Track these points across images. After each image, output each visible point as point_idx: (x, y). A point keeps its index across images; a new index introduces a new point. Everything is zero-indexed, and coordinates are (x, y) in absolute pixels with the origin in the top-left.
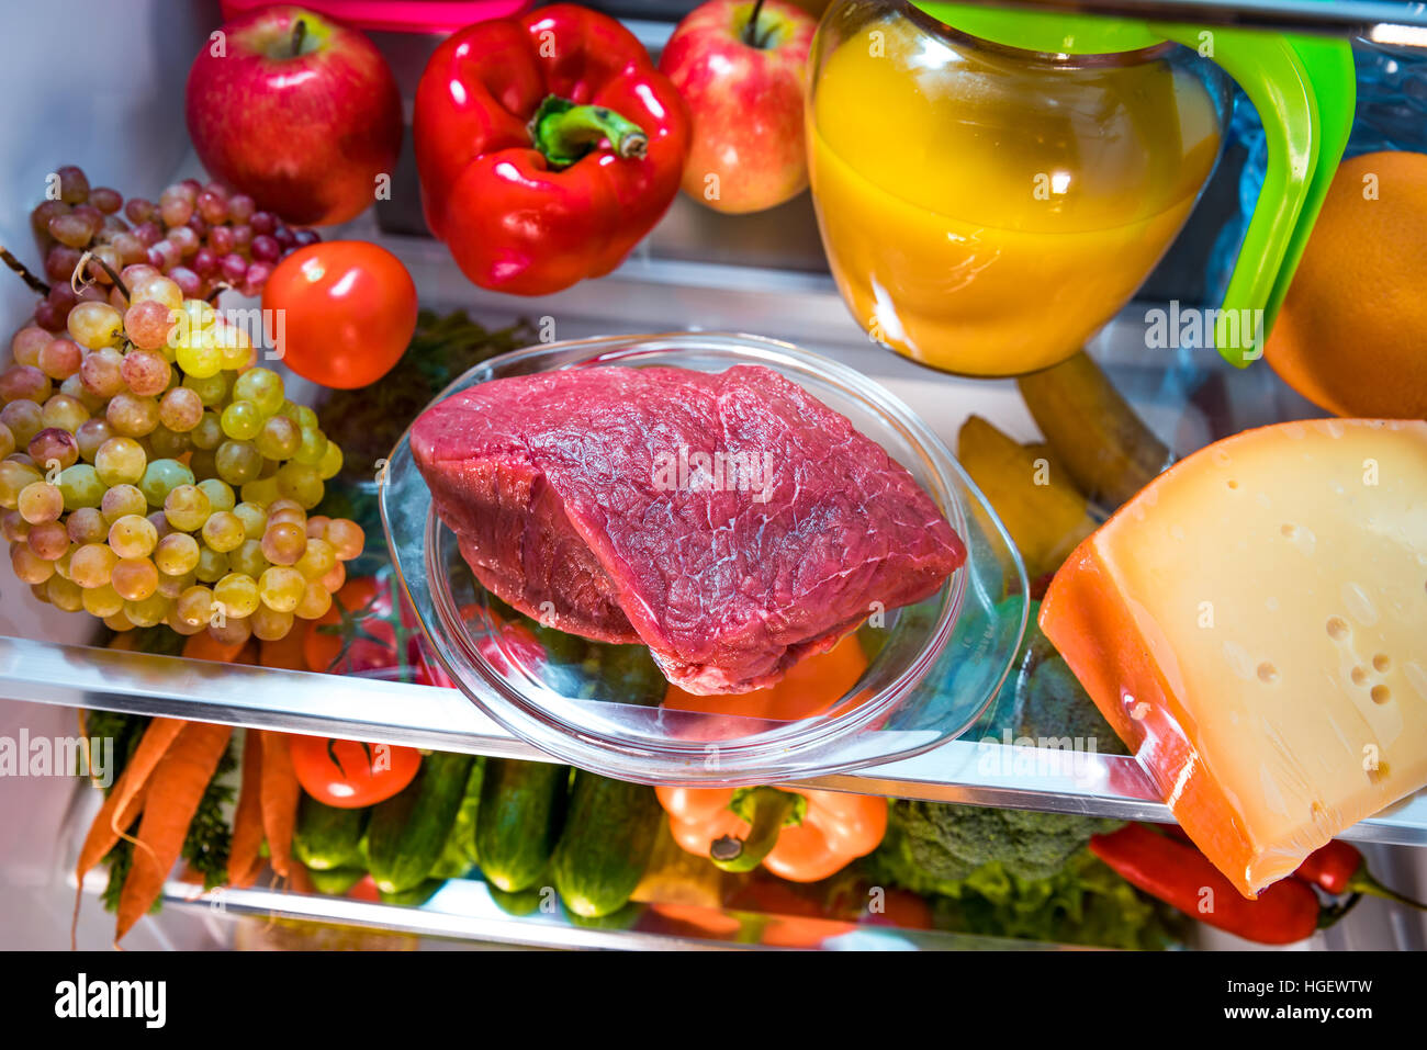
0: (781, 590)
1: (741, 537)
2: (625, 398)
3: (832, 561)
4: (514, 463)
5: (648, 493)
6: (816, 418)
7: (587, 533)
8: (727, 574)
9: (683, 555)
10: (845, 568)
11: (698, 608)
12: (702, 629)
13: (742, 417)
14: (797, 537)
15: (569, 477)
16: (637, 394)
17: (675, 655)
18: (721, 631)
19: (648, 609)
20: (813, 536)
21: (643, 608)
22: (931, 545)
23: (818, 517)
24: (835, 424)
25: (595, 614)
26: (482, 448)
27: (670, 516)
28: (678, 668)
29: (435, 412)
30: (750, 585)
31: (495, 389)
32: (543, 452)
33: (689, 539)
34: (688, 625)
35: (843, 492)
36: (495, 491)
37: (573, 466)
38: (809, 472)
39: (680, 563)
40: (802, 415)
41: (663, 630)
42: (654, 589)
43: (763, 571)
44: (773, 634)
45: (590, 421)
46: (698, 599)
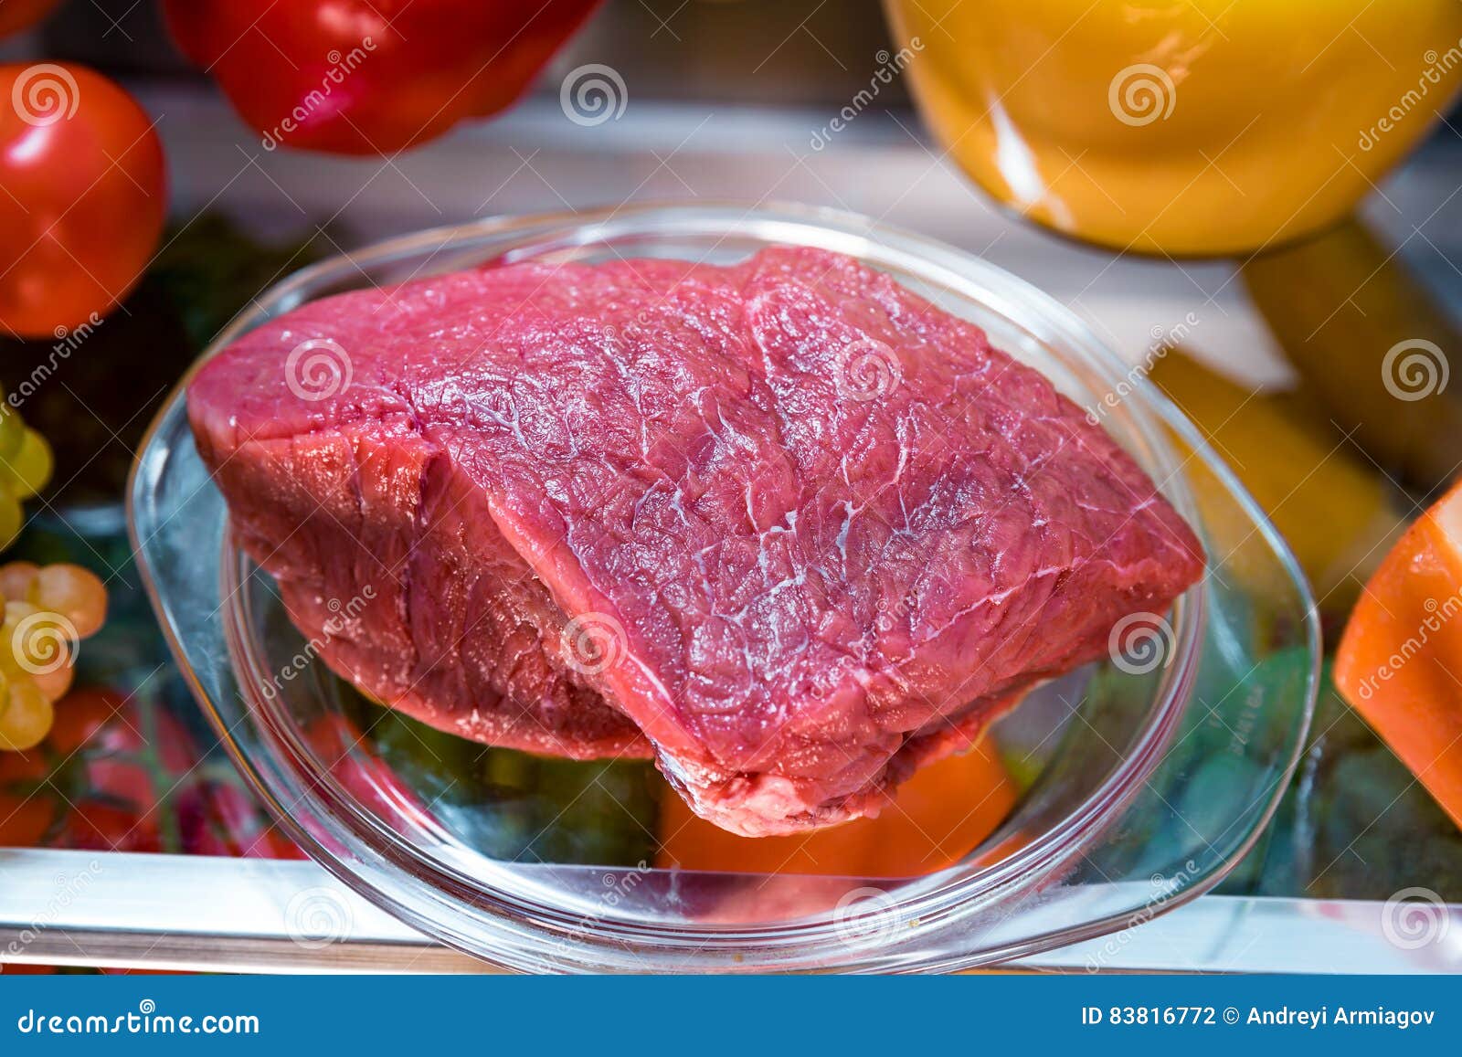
0: (891, 632)
1: (810, 543)
2: (579, 311)
3: (974, 576)
4: (389, 435)
5: (636, 475)
6: (923, 330)
7: (534, 551)
8: (791, 608)
9: (710, 581)
10: (1000, 587)
11: (744, 671)
12: (753, 709)
13: (793, 332)
14: (910, 538)
15: (493, 453)
16: (598, 303)
17: (708, 759)
18: (789, 710)
19: (655, 680)
20: (937, 534)
21: (644, 676)
22: (1142, 544)
23: (944, 502)
24: (958, 339)
25: (546, 704)
26: (326, 413)
27: (681, 512)
28: (714, 784)
29: (230, 357)
30: (834, 626)
31: (338, 311)
32: (439, 413)
33: (717, 552)
34: (729, 703)
35: (985, 457)
36: (353, 490)
37: (497, 433)
38: (921, 423)
39: (704, 594)
40: (898, 327)
41: (684, 714)
42: (663, 642)
43: (855, 601)
44: (883, 710)
45: (522, 354)
46: (743, 657)
